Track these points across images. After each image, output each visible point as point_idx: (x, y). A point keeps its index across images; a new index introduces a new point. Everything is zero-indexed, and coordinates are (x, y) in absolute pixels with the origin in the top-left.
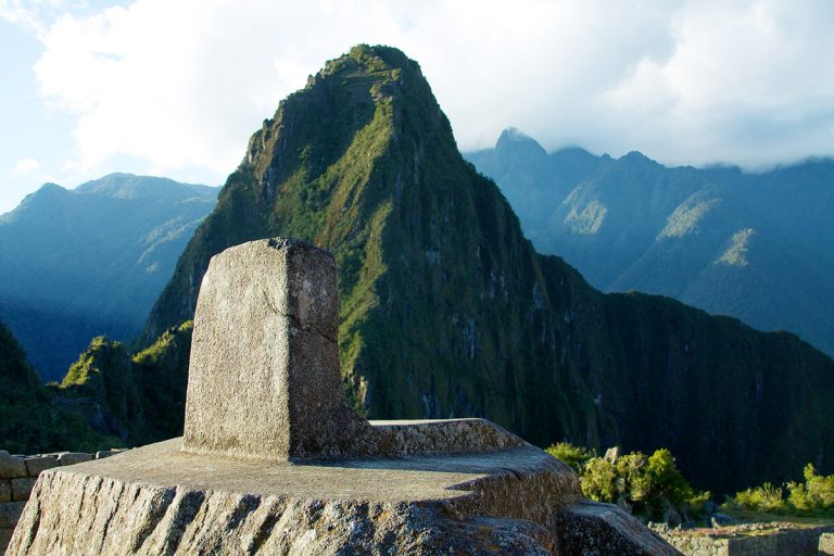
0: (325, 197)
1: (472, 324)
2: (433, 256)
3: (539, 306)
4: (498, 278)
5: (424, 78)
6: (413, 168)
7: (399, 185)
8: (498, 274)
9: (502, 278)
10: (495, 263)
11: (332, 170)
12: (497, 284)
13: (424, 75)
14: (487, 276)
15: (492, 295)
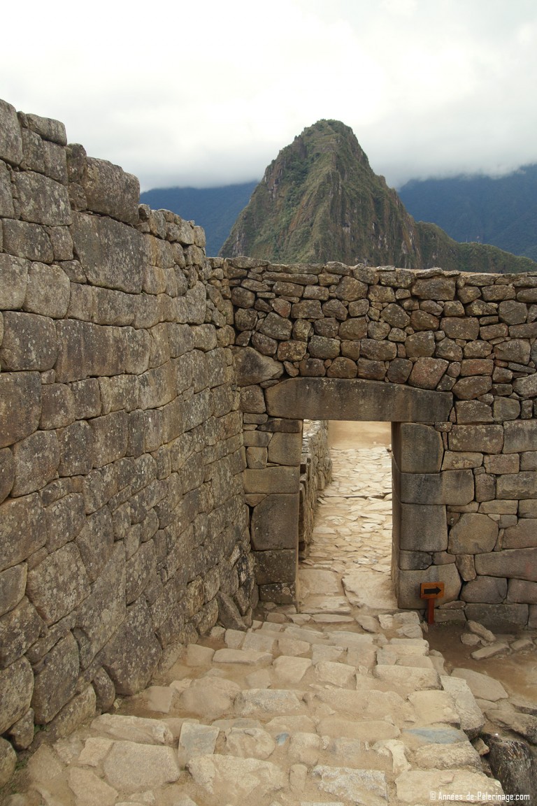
0: (299, 199)
1: (365, 261)
2: (347, 230)
3: (405, 253)
4: (383, 239)
5: (354, 136)
6: (338, 188)
7: (331, 196)
8: (383, 237)
9: (385, 239)
10: (381, 231)
11: (302, 186)
12: (382, 242)
13: (354, 133)
14: (377, 238)
15: (379, 247)
